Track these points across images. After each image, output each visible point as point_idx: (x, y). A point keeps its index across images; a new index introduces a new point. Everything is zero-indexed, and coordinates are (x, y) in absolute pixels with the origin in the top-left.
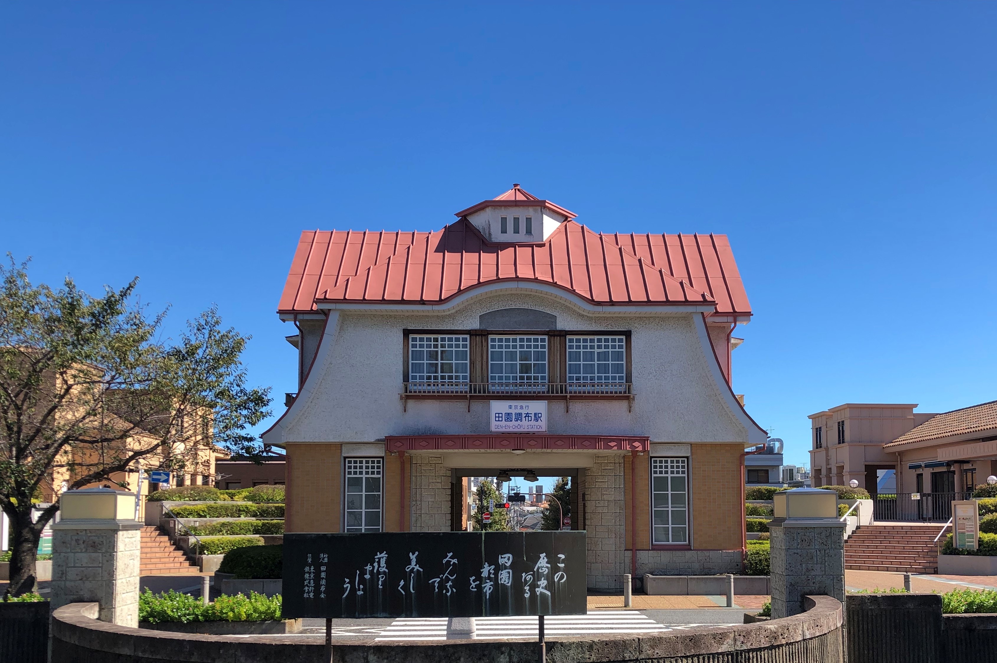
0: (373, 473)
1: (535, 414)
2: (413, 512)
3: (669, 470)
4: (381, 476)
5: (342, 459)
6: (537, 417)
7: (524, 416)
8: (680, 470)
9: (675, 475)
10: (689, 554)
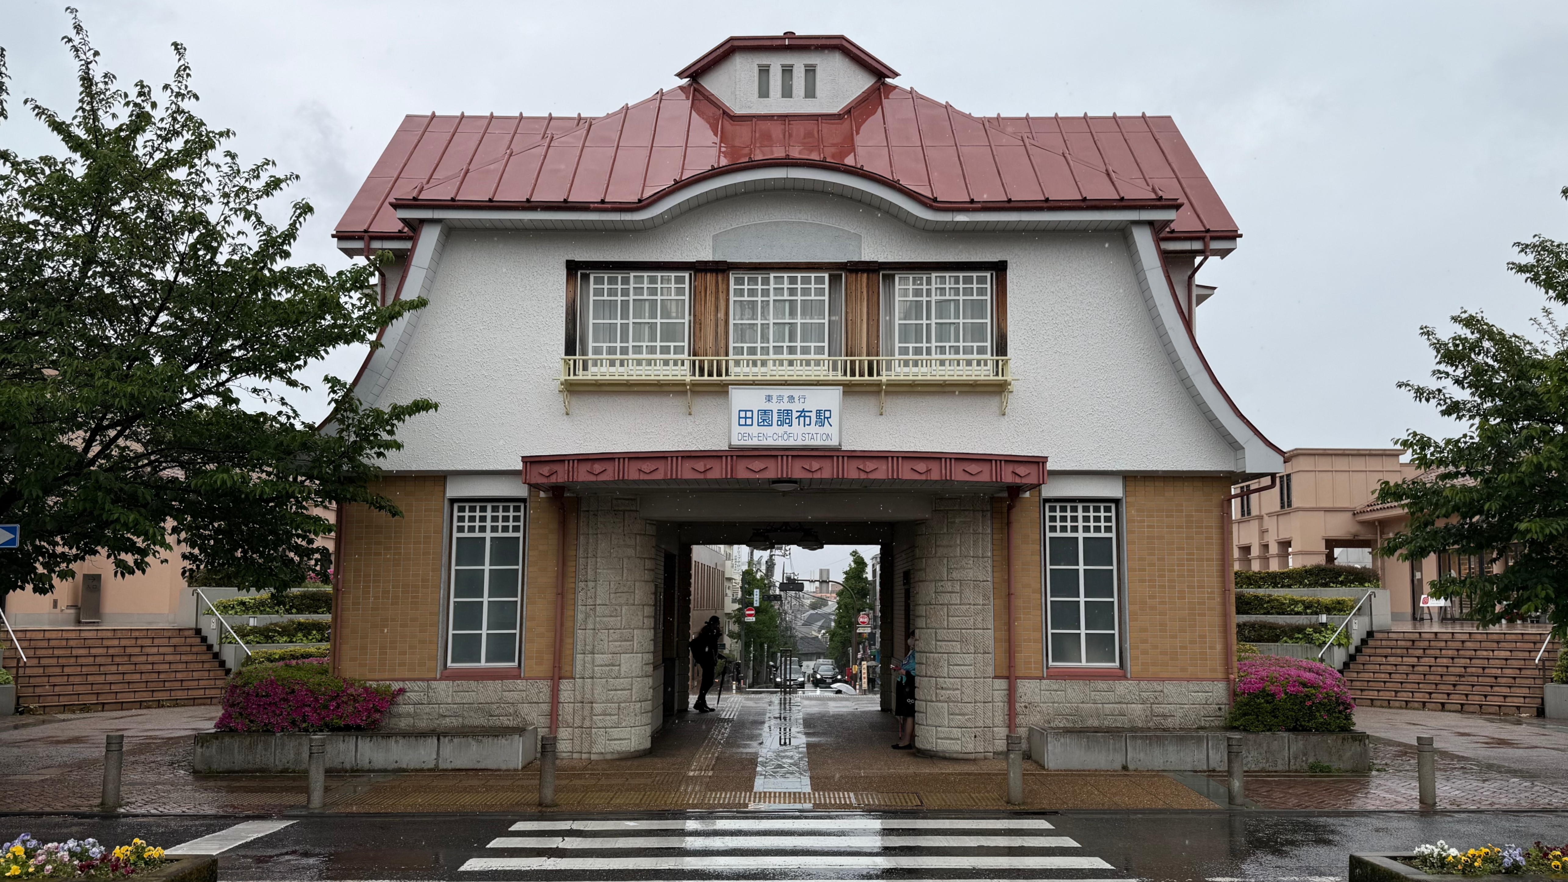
0: (505, 529)
1: (819, 412)
2: (580, 603)
3: (1080, 524)
4: (520, 535)
5: (446, 502)
6: (822, 417)
7: (795, 415)
8: (1103, 524)
9: (1092, 534)
10: (1121, 687)
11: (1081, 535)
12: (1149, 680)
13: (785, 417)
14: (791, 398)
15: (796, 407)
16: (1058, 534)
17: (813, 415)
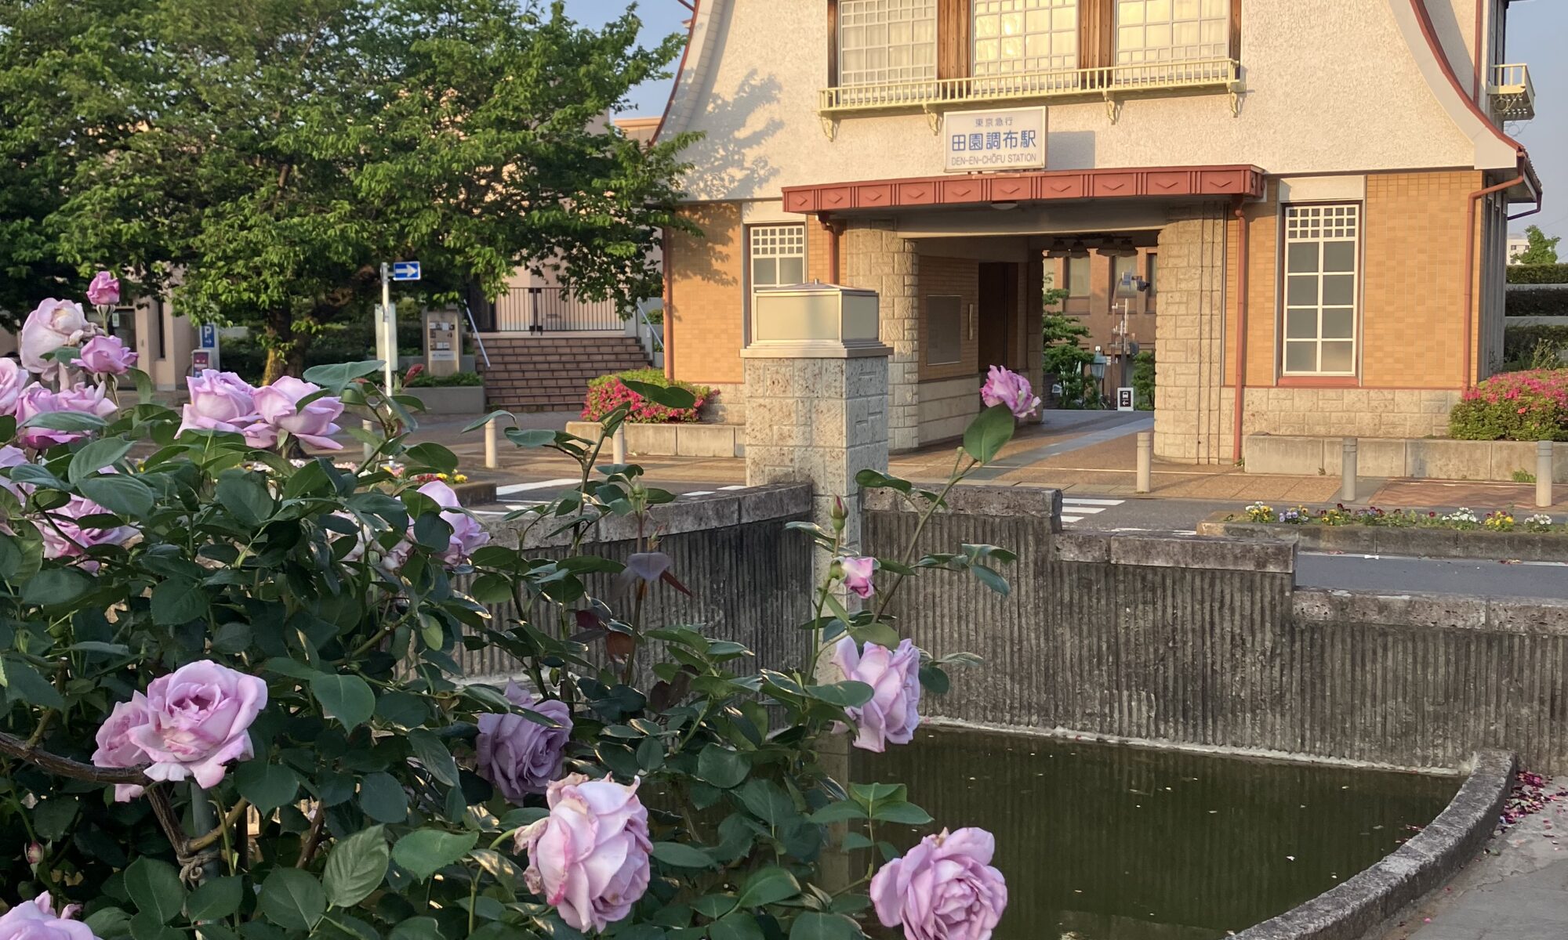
0: (791, 250)
1: (1024, 133)
3: (1322, 228)
4: (803, 255)
5: (744, 227)
6: (1027, 138)
7: (1003, 137)
8: (1345, 228)
9: (1334, 239)
10: (1350, 396)
11: (1321, 240)
12: (1379, 388)
13: (994, 140)
14: (999, 122)
15: (1003, 129)
16: (1298, 240)
17: (1019, 136)
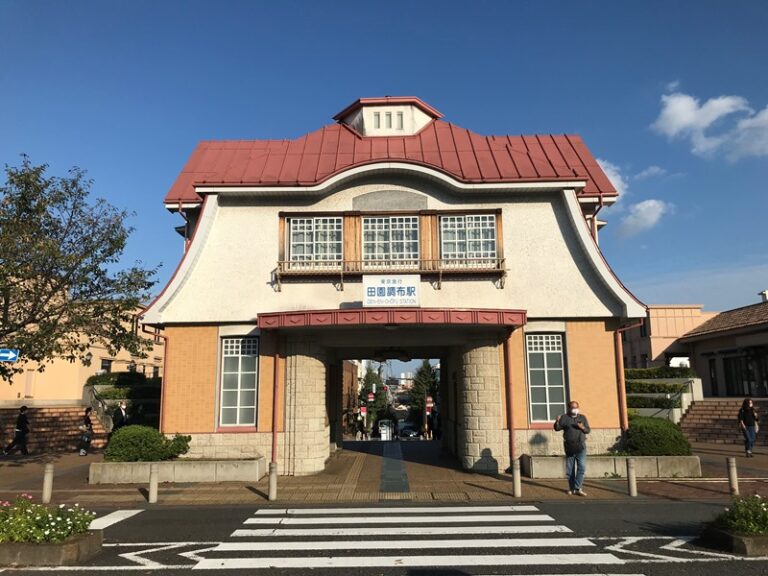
0: (249, 352)
1: (408, 288)
3: (544, 346)
5: (219, 338)
6: (410, 291)
7: (397, 290)
8: (556, 346)
9: (551, 351)
11: (545, 352)
13: (391, 291)
14: (394, 281)
15: (397, 286)
16: (533, 351)
17: (406, 290)
